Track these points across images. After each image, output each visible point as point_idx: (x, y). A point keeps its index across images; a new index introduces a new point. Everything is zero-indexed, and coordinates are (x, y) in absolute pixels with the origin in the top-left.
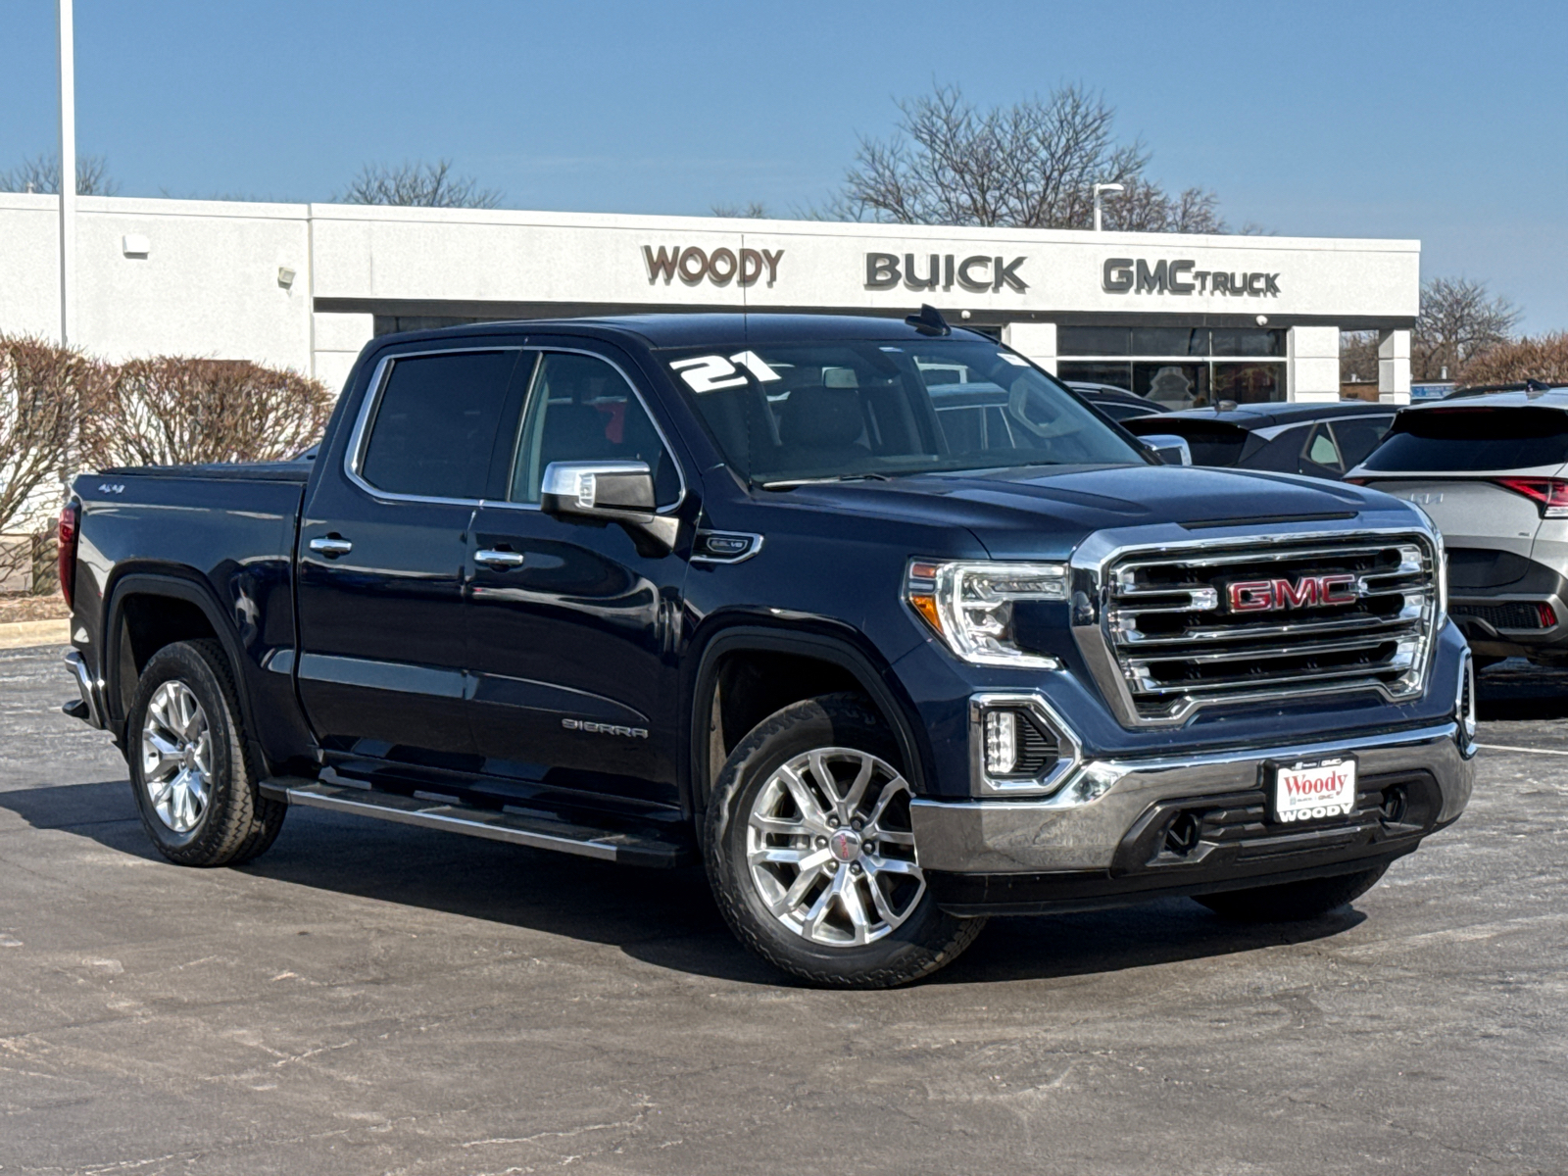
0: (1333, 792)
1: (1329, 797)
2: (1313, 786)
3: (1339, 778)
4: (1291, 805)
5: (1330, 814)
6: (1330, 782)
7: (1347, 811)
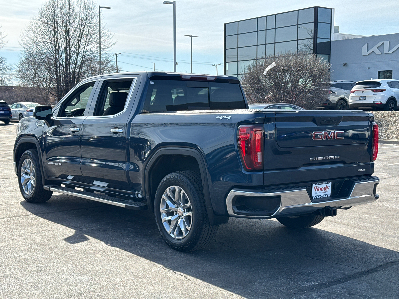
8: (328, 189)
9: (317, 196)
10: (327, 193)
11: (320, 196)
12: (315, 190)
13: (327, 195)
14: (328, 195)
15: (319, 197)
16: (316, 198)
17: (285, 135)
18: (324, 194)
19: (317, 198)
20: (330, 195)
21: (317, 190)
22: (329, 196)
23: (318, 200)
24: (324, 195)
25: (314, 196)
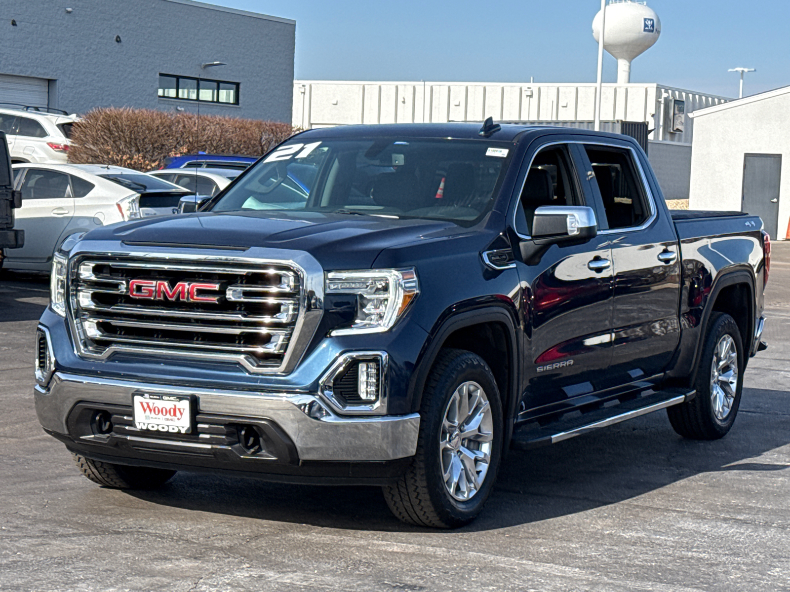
0: (176, 418)
1: (172, 420)
2: (160, 411)
3: (179, 409)
4: (143, 419)
5: (171, 430)
6: (172, 411)
7: (183, 431)
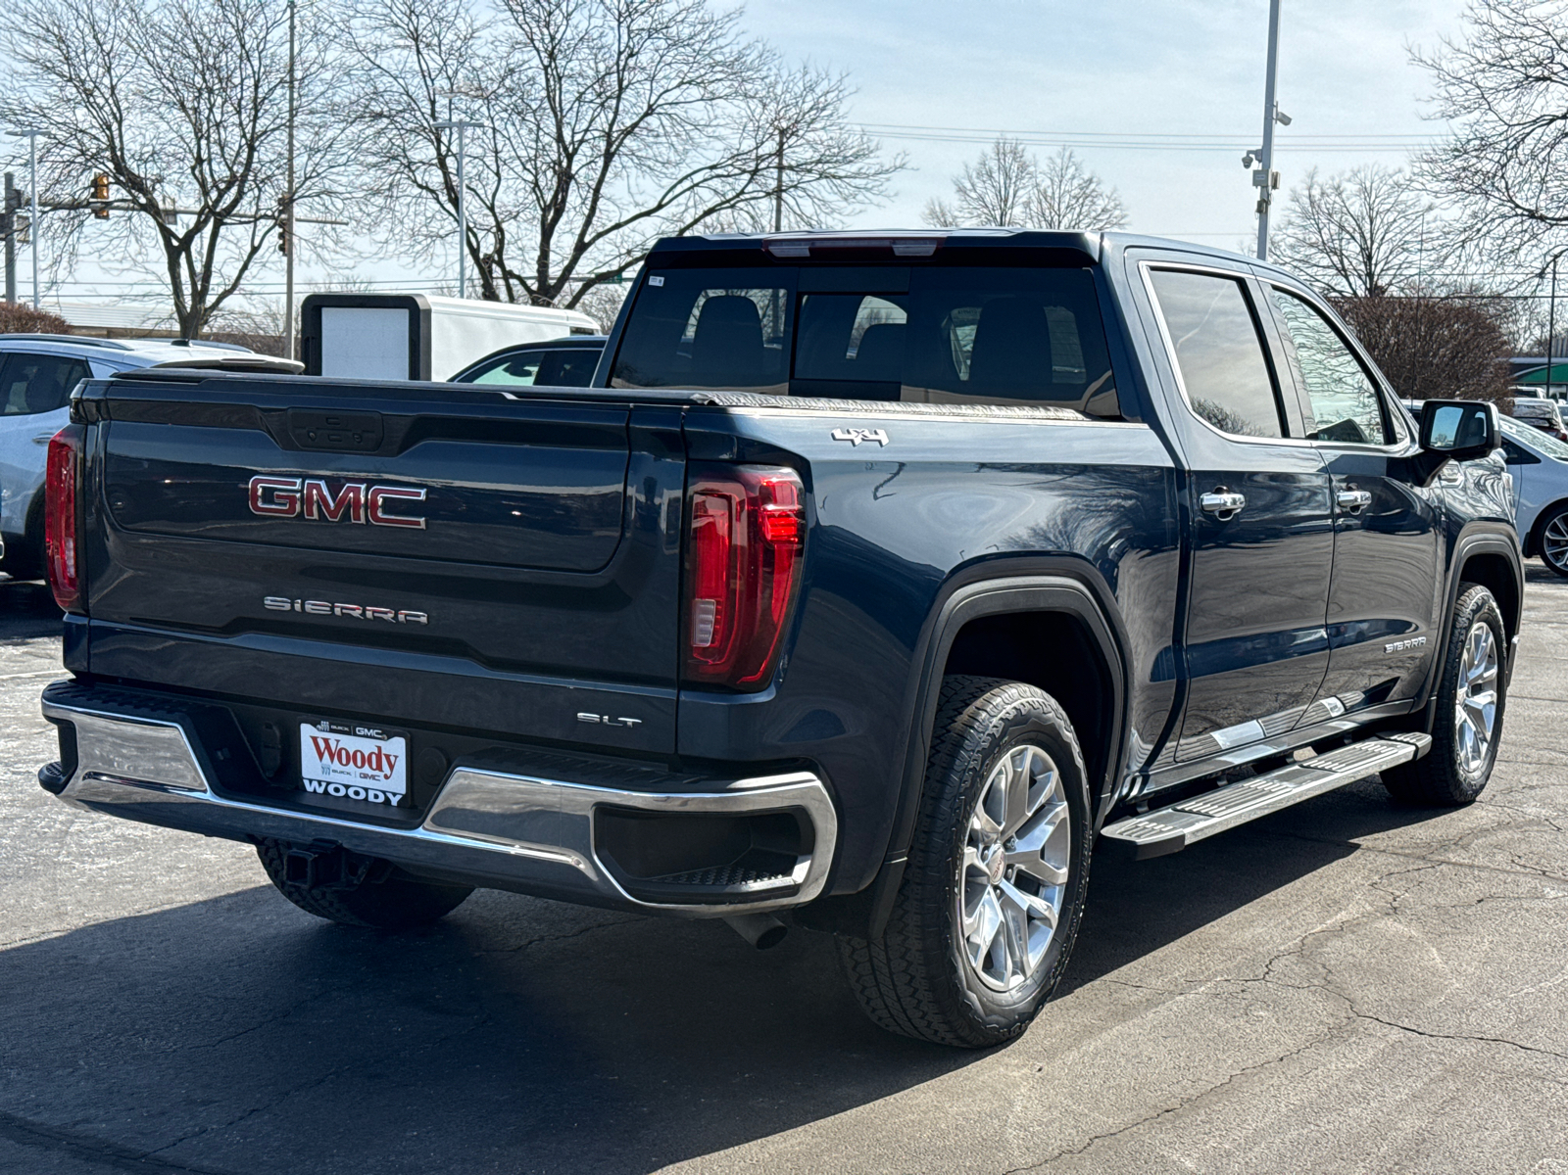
8: (391, 767)
9: (328, 783)
10: (383, 785)
11: (347, 787)
12: (321, 755)
13: (384, 792)
14: (390, 796)
15: (342, 792)
16: (320, 790)
17: (167, 481)
18: (367, 783)
19: (326, 792)
20: (399, 797)
21: (326, 755)
22: (394, 801)
23: (330, 805)
24: (366, 790)
25: (311, 781)
